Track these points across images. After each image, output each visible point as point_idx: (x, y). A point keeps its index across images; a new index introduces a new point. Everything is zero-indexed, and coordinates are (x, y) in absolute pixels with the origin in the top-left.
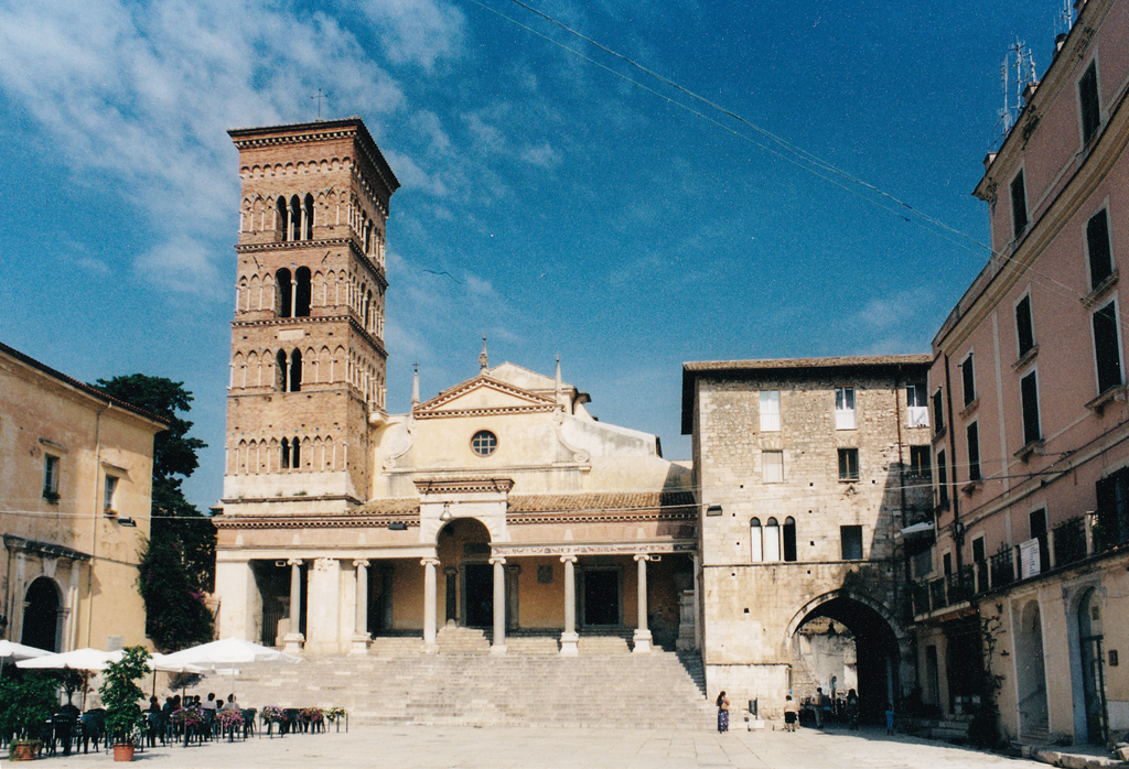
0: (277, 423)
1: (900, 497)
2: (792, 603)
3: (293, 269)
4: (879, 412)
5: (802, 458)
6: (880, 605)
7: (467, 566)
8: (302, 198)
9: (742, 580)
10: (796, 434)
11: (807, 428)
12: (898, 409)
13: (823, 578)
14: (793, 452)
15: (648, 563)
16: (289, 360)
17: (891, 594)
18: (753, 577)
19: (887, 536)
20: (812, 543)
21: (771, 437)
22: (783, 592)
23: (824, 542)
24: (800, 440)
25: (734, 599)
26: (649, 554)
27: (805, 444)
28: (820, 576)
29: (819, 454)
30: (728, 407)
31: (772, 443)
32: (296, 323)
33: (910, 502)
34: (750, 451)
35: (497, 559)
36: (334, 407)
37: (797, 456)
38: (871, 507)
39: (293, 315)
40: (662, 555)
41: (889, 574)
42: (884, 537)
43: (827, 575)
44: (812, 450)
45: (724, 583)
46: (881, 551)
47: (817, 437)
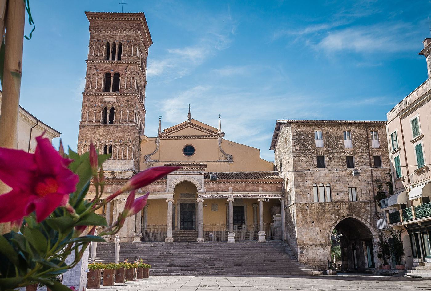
0: (102, 138)
1: (371, 176)
2: (331, 219)
3: (112, 73)
4: (361, 141)
5: (332, 159)
6: (366, 220)
7: (180, 203)
8: (117, 43)
9: (311, 209)
10: (330, 149)
11: (333, 147)
12: (368, 141)
13: (343, 209)
14: (328, 156)
15: (264, 202)
16: (108, 111)
17: (369, 216)
18: (315, 208)
19: (367, 192)
20: (338, 194)
21: (320, 150)
22: (328, 215)
23: (342, 194)
24: (331, 152)
25: (308, 217)
26: (264, 199)
27: (333, 153)
28: (342, 208)
29: (339, 158)
30: (303, 137)
31: (320, 152)
32: (112, 95)
33: (375, 178)
34: (312, 155)
35: (200, 200)
36: (129, 132)
37: (330, 158)
38: (360, 180)
39: (111, 92)
40: (270, 199)
41: (369, 208)
42: (366, 193)
43: (344, 208)
44: (336, 156)
45: (303, 210)
46: (365, 198)
47: (338, 150)
